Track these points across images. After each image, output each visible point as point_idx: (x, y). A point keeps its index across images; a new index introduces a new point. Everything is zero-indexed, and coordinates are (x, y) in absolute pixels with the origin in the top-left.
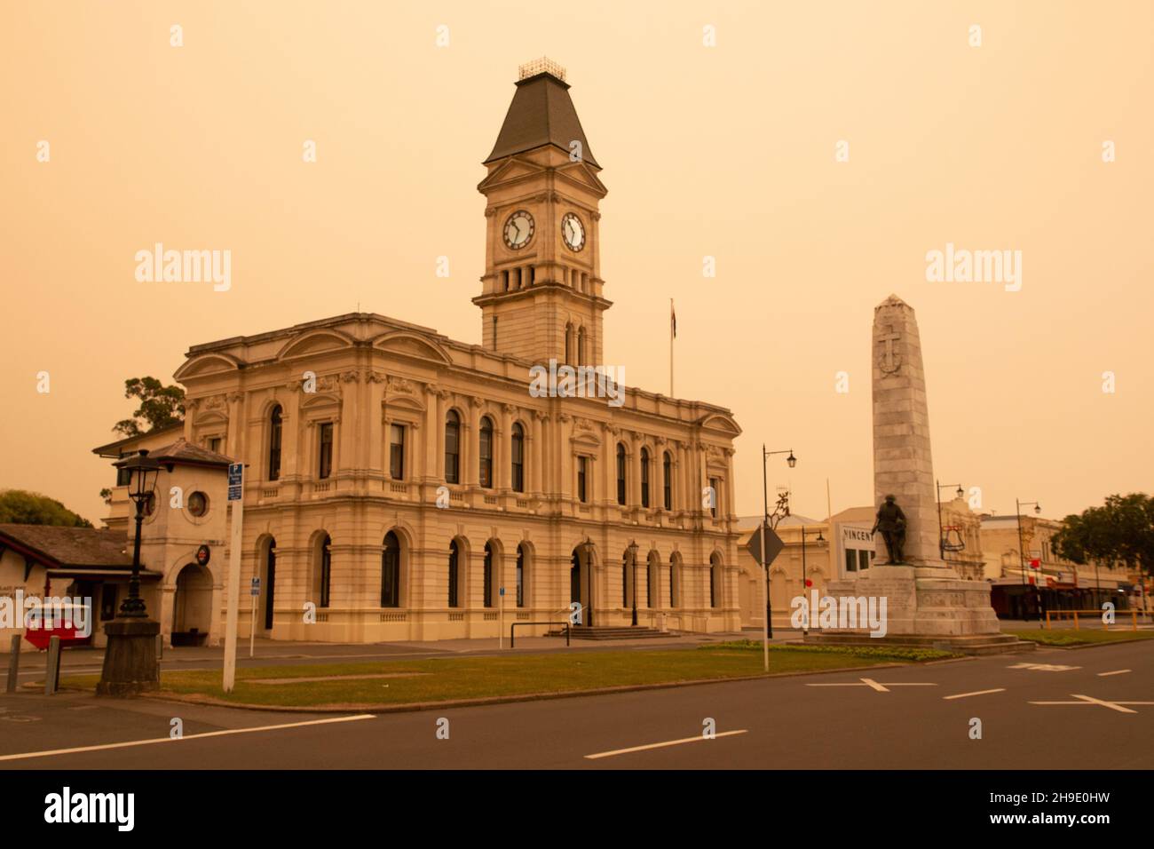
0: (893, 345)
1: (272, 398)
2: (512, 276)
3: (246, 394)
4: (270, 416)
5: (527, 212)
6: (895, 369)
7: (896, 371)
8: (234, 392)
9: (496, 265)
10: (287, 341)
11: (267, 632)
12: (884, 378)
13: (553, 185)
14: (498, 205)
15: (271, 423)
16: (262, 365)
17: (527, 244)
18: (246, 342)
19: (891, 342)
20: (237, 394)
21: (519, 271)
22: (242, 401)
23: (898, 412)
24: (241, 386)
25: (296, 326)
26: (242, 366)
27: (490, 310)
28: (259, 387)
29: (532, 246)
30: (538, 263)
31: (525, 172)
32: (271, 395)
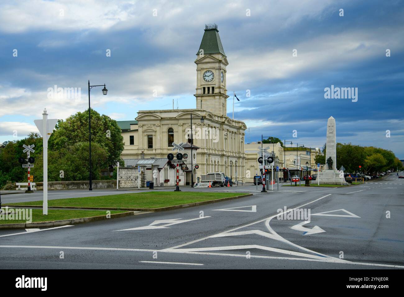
2: (206, 89)
3: (161, 125)
5: (211, 71)
7: (332, 132)
9: (201, 85)
13: (220, 65)
14: (201, 68)
15: (168, 132)
17: (211, 81)
18: (161, 111)
20: (159, 125)
21: (209, 88)
22: (160, 127)
24: (160, 123)
26: (162, 118)
27: (199, 98)
29: (213, 82)
30: (216, 87)
31: (212, 60)
32: (170, 126)
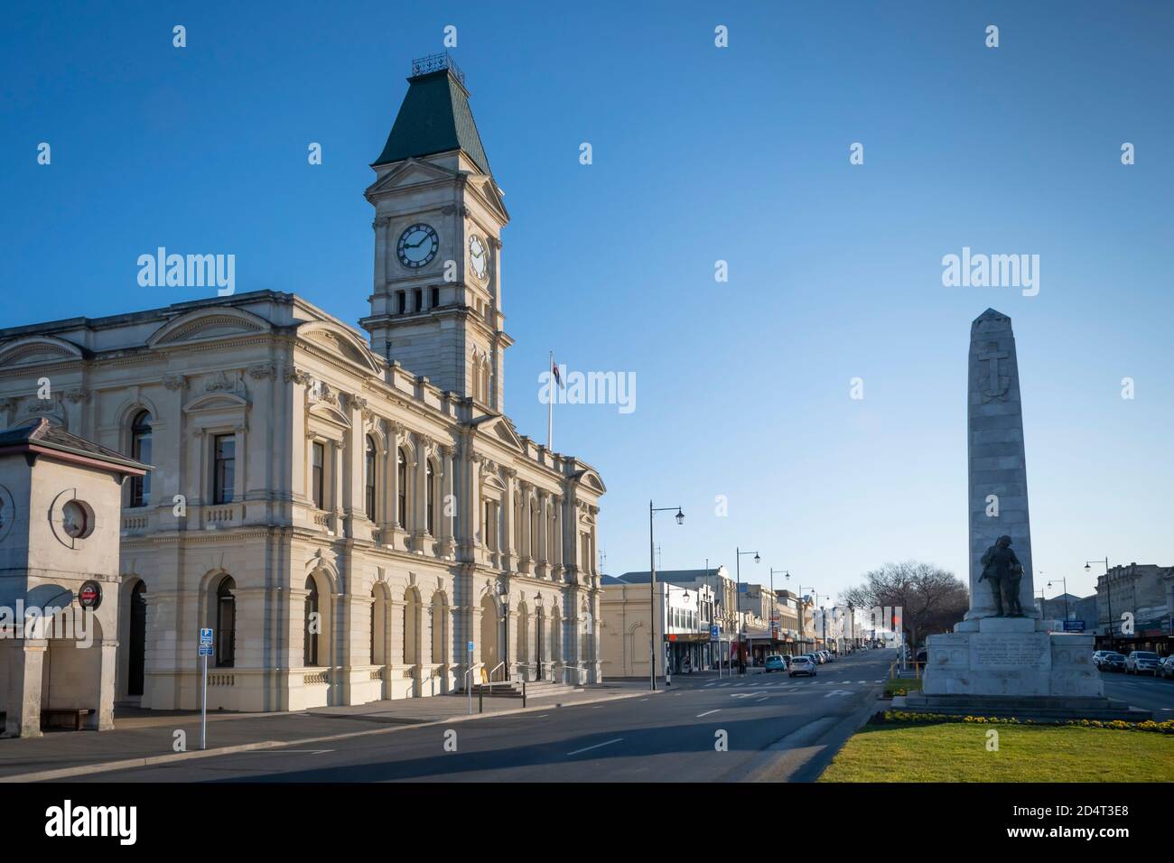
0: (999, 365)
1: (135, 400)
2: (409, 298)
3: (94, 393)
4: (131, 425)
5: (427, 225)
6: (1002, 392)
7: (1002, 395)
8: (75, 390)
9: (388, 283)
10: (160, 325)
11: (134, 698)
12: (987, 403)
13: (462, 196)
14: (390, 215)
15: (131, 434)
16: (120, 355)
17: (428, 263)
18: (91, 325)
19: (996, 361)
20: (78, 393)
21: (418, 292)
22: (88, 401)
23: (1004, 443)
24: (86, 381)
25: (173, 306)
26: (88, 355)
27: (381, 334)
28: (114, 385)
29: (436, 264)
30: (443, 284)
31: (427, 178)
32: (132, 396)
